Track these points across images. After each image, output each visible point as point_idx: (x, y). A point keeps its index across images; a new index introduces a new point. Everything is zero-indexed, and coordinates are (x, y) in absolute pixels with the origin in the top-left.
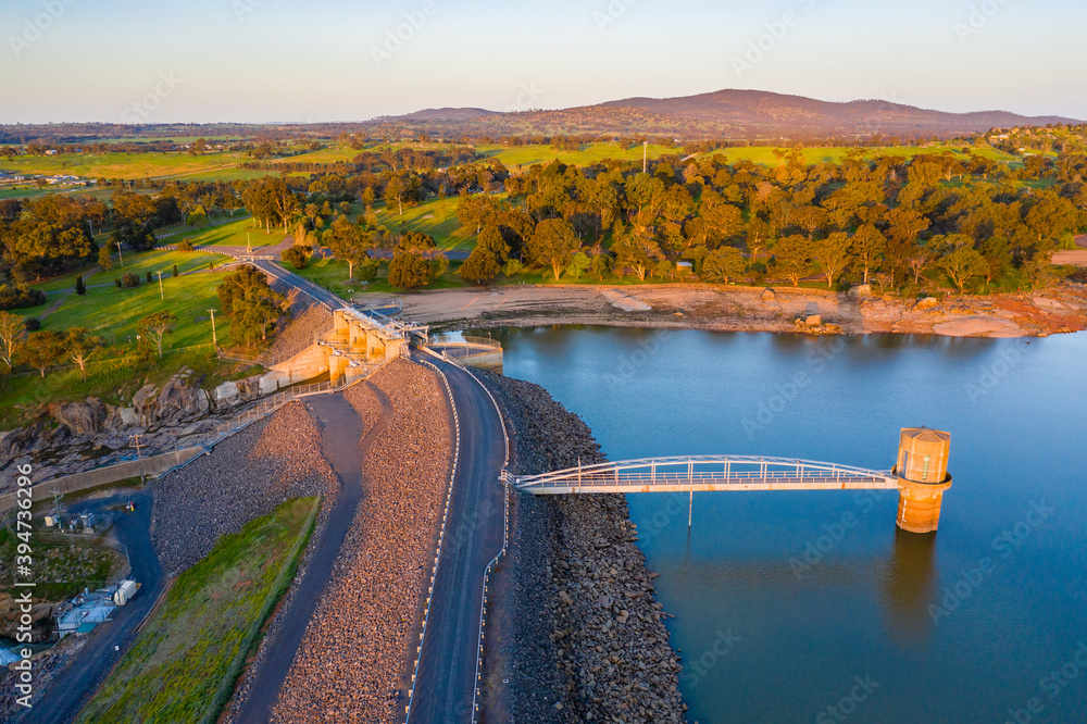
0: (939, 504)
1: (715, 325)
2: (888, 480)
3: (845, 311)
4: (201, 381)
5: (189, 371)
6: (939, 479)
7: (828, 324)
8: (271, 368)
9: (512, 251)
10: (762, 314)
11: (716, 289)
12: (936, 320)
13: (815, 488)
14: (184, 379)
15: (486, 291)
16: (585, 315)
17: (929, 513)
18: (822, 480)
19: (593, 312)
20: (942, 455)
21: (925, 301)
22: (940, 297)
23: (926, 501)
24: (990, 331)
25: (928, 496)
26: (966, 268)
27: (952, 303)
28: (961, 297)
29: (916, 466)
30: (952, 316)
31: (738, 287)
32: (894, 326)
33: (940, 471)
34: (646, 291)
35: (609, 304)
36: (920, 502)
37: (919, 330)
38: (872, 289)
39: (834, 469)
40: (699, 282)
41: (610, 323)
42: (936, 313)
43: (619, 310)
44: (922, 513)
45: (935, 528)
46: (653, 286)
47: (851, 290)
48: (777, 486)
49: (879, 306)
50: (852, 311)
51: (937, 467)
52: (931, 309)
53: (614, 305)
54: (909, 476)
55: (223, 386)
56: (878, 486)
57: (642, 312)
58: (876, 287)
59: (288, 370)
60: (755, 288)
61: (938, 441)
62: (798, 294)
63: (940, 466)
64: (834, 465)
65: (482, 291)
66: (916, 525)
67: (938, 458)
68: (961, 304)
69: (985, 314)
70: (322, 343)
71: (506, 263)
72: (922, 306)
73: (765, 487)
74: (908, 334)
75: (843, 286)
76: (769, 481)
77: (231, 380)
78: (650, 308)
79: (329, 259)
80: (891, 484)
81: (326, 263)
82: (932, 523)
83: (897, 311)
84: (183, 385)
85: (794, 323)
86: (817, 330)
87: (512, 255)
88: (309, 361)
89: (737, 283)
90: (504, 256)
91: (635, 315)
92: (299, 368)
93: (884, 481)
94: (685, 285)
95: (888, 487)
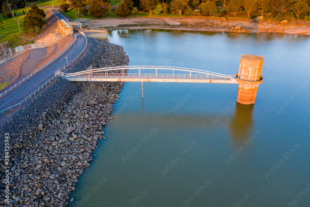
0: (256, 91)
1: (201, 29)
2: (232, 79)
3: (252, 25)
4: (10, 45)
5: (7, 42)
6: (256, 79)
7: (243, 29)
8: (36, 41)
9: (134, 4)
10: (220, 26)
11: (207, 18)
12: (286, 28)
13: (197, 82)
14: (4, 45)
15: (124, 18)
16: (155, 26)
17: (250, 95)
18: (200, 78)
19: (159, 25)
20: (258, 67)
21: (283, 21)
22: (289, 21)
23: (250, 90)
24: (306, 32)
25: (250, 87)
26: (300, 9)
27: (294, 23)
28: (297, 20)
29: (245, 72)
30: (293, 27)
31: (215, 17)
32: (269, 30)
33: (256, 75)
34: (181, 18)
35: (166, 23)
36: (246, 90)
37: (278, 32)
38: (264, 18)
39: (208, 74)
40: (201, 16)
41: (163, 28)
42: (286, 26)
43: (169, 24)
44: (247, 95)
45: (253, 102)
46: (184, 17)
47: (256, 18)
48: (179, 81)
49: (265, 23)
50: (254, 25)
51: (255, 73)
52: (285, 24)
53: (167, 23)
54: (242, 78)
55: (18, 47)
56: (227, 82)
57: (176, 25)
58: (265, 17)
59: (41, 42)
60: (221, 18)
61: (256, 60)
62: (236, 20)
63: (257, 73)
64: (207, 71)
65: (123, 18)
66: (244, 101)
67: (256, 69)
68: (297, 23)
69: (306, 27)
70: (53, 33)
71: (132, 8)
72: (281, 24)
73: (173, 81)
74: (274, 33)
75: (253, 17)
76: (175, 78)
77: (22, 45)
78: (180, 24)
79: (76, 9)
80: (234, 81)
81: (75, 10)
82: (252, 100)
83: (271, 25)
84: (3, 46)
85: (231, 29)
86: (238, 31)
87: (134, 6)
88: (49, 39)
89: (214, 16)
90: (131, 6)
91: (173, 26)
92: (46, 41)
93: (230, 79)
94: (196, 17)
95: (232, 83)
